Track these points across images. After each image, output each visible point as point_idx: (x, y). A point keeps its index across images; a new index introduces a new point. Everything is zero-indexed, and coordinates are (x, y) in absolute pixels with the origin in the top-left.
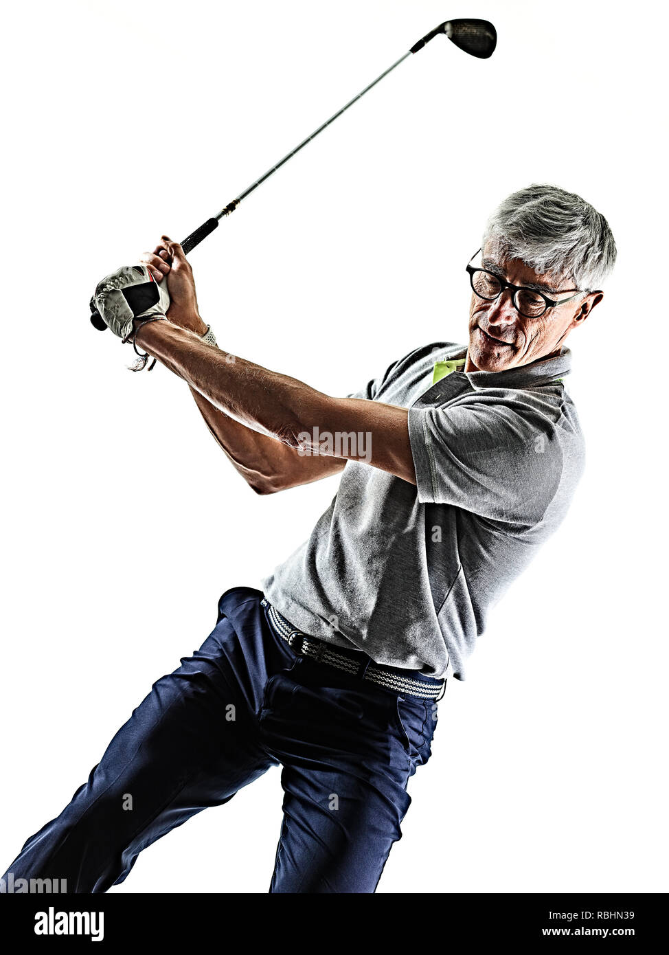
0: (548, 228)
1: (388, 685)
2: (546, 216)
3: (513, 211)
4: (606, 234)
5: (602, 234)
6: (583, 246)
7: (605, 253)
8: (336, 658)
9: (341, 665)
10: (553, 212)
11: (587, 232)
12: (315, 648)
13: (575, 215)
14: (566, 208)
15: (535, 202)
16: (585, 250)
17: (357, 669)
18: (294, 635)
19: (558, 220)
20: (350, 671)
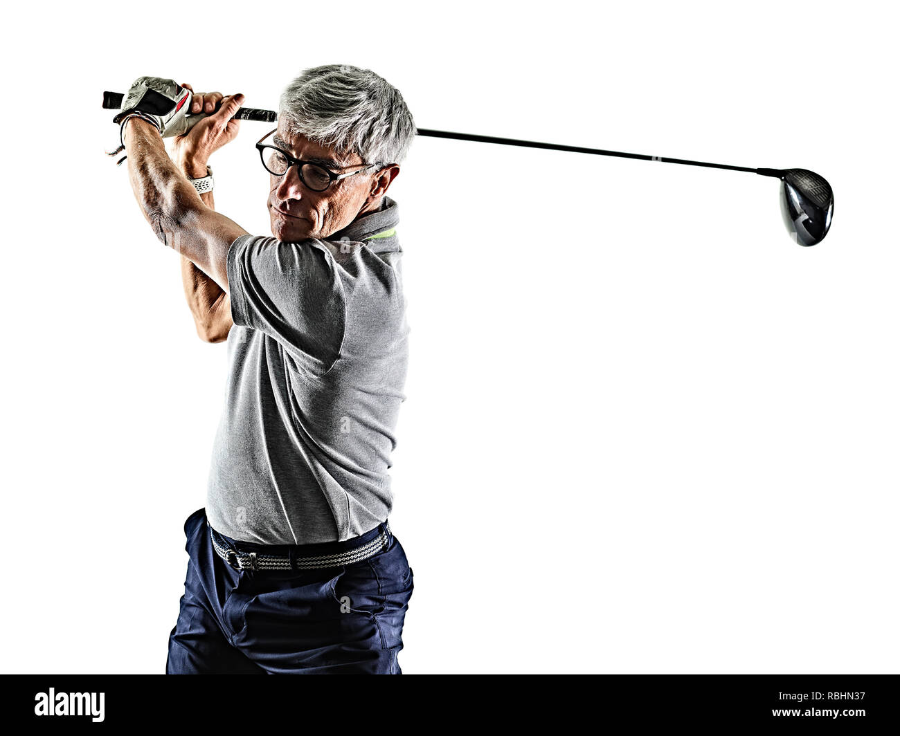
0: (331, 104)
2: (328, 92)
3: (298, 88)
4: (395, 109)
5: (391, 108)
6: (367, 120)
7: (394, 127)
10: (336, 87)
11: (371, 107)
13: (360, 89)
14: (351, 83)
15: (318, 79)
16: (369, 124)
19: (340, 95)
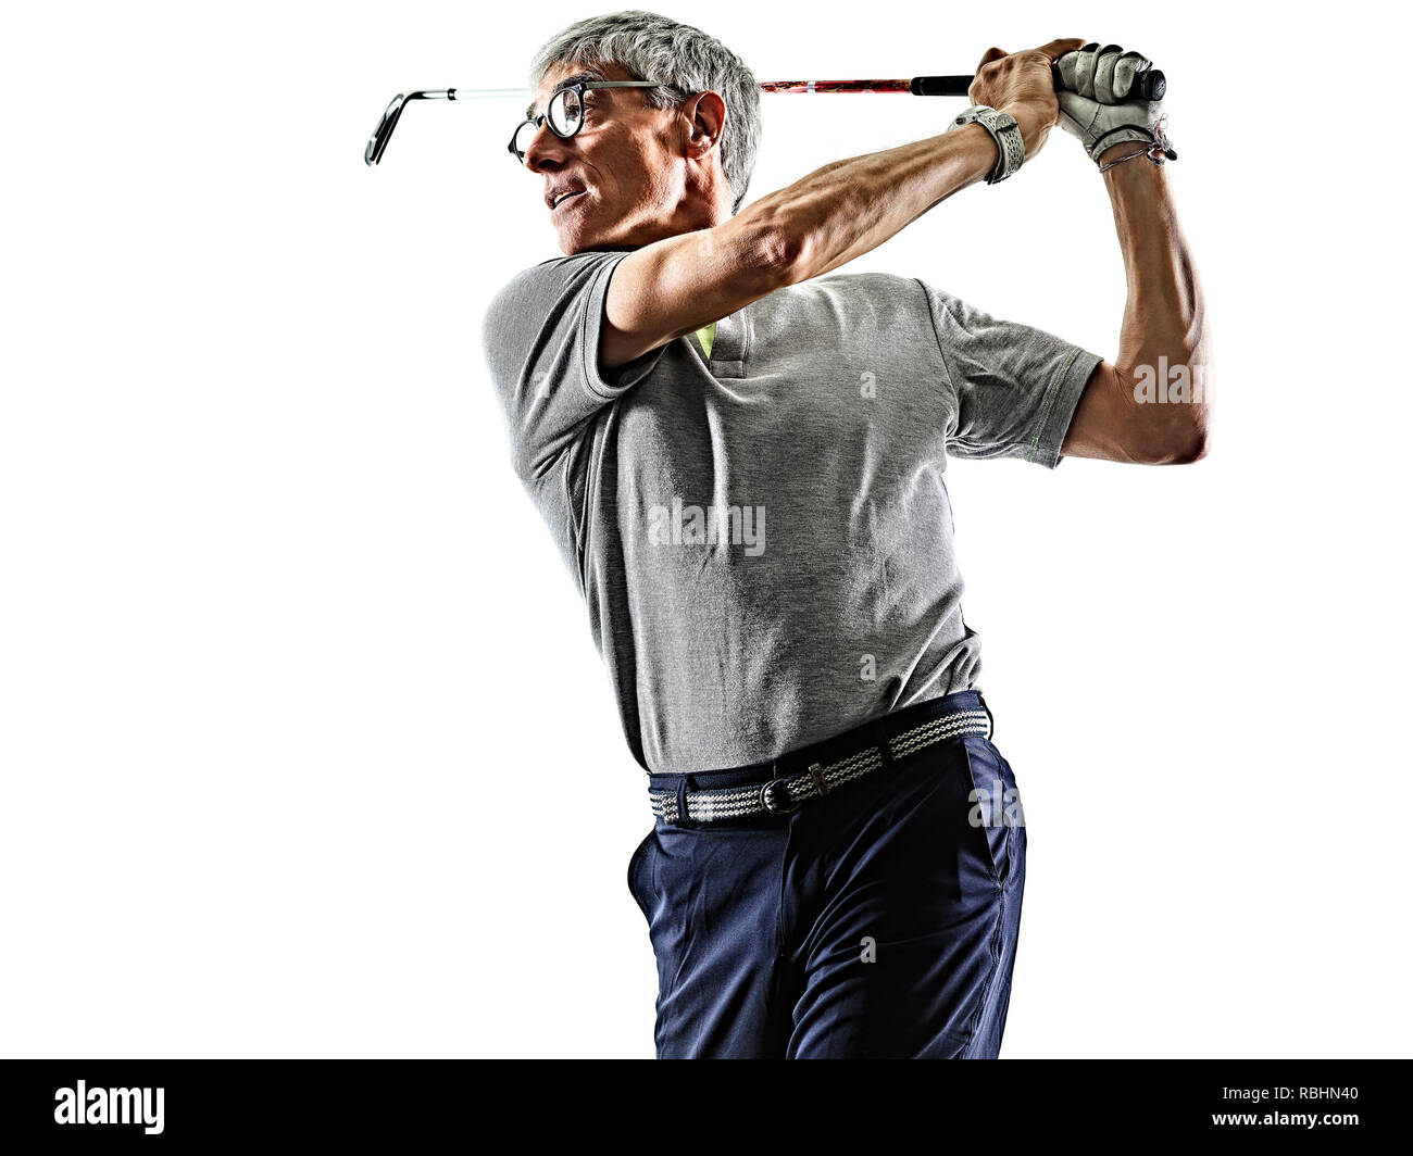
1: (931, 741)
8: (844, 768)
9: (856, 771)
12: (808, 781)
17: (879, 756)
18: (768, 792)
20: (874, 767)
